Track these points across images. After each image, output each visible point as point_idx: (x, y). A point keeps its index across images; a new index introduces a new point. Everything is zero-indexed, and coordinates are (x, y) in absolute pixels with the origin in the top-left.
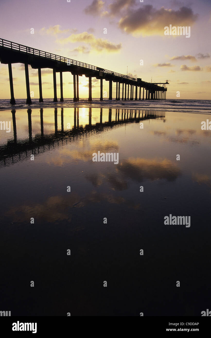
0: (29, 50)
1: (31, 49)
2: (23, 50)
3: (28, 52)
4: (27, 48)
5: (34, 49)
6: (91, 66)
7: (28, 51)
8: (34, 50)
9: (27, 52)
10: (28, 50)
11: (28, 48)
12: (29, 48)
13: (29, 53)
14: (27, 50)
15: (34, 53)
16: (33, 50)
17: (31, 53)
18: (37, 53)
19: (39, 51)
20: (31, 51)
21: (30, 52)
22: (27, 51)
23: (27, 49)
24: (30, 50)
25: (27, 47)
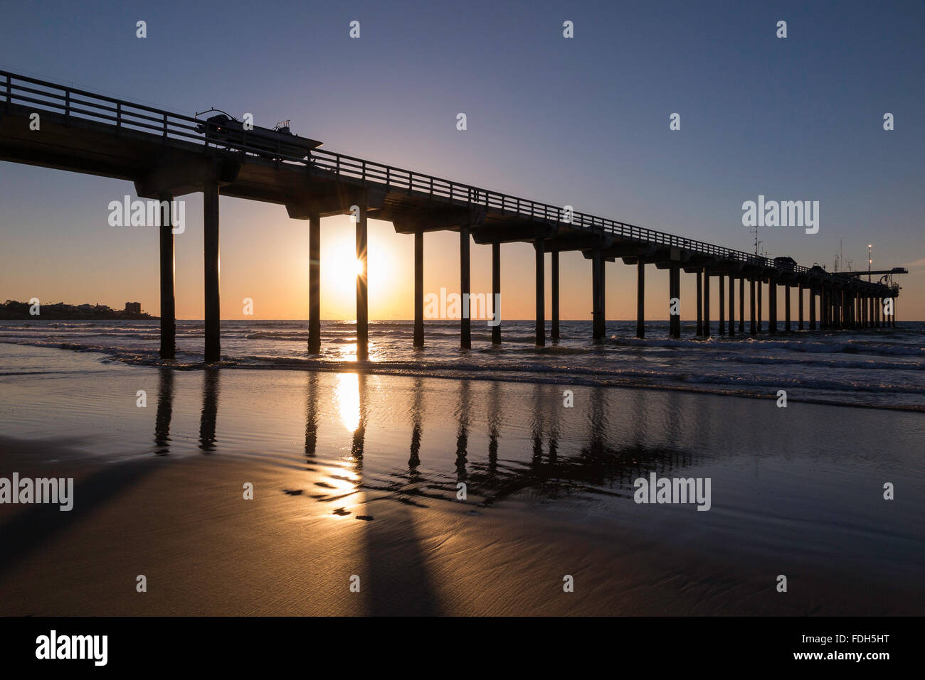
0: (475, 196)
1: (480, 193)
2: (461, 196)
3: (472, 201)
4: (470, 190)
5: (488, 192)
6: (646, 232)
7: (472, 198)
8: (490, 195)
9: (470, 200)
10: (473, 196)
11: (472, 191)
12: (476, 189)
13: (476, 202)
14: (470, 195)
15: (487, 202)
16: (485, 194)
17: (480, 203)
18: (495, 203)
19: (501, 198)
20: (480, 198)
21: (478, 200)
22: (470, 198)
23: (470, 193)
24: (478, 195)
25: (470, 188)
